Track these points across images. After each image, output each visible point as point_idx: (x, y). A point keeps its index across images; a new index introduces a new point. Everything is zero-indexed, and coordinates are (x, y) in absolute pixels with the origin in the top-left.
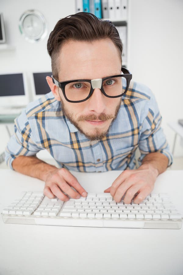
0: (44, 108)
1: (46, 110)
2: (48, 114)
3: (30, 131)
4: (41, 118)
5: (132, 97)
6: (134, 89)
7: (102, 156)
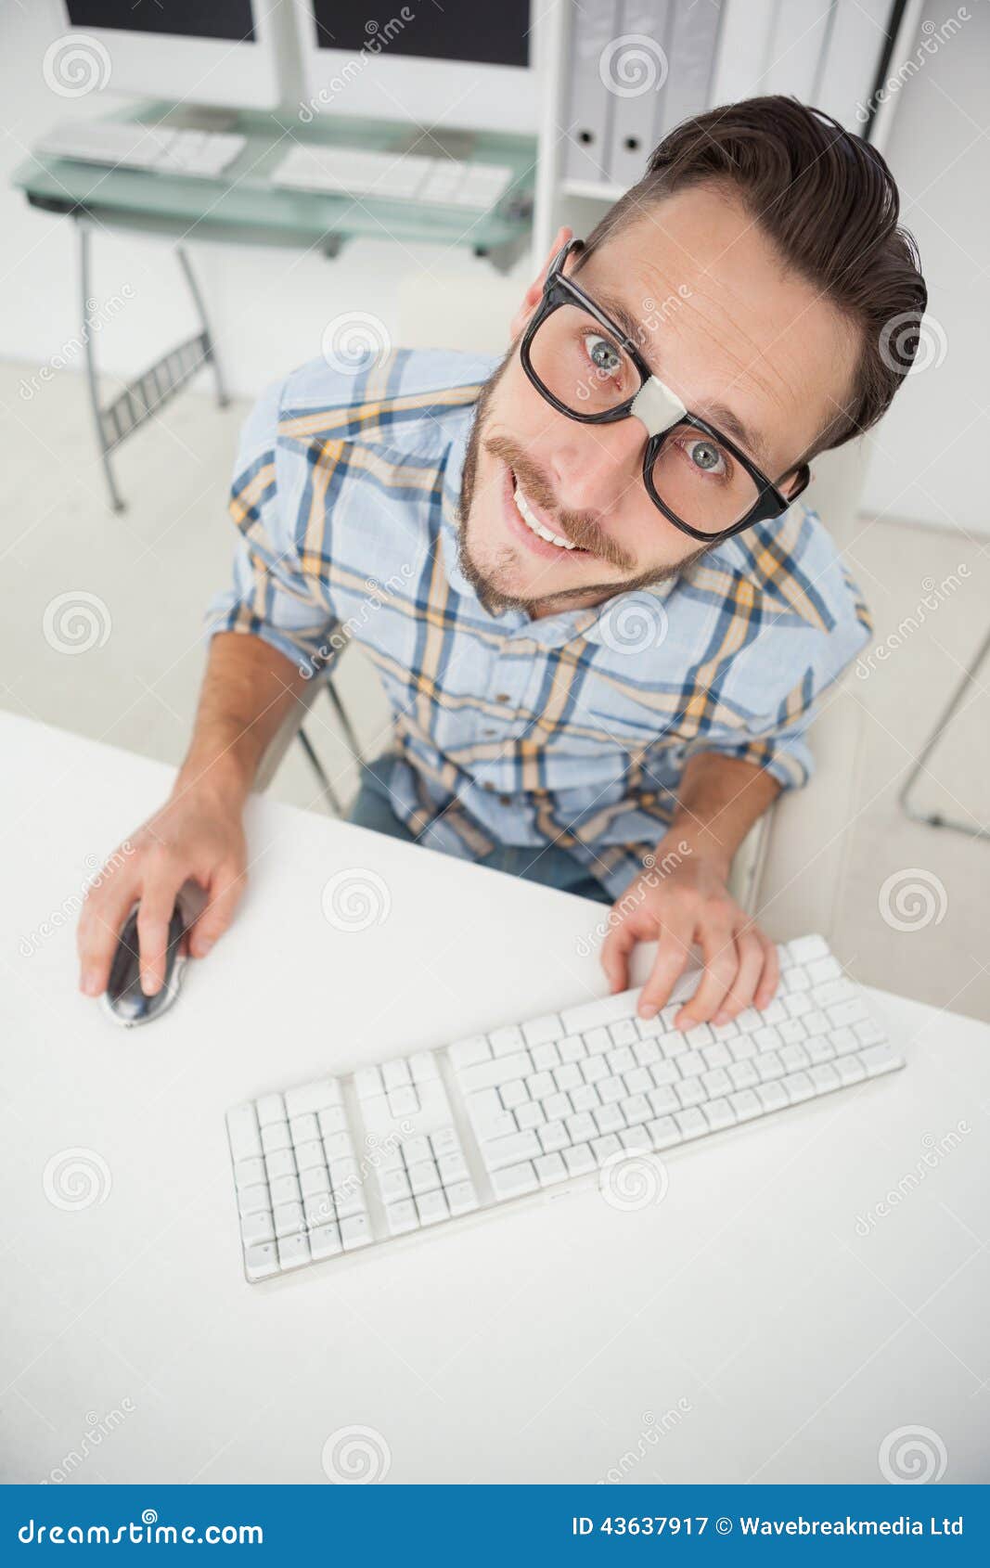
0: (355, 427)
1: (361, 444)
2: (365, 459)
3: (271, 490)
4: (332, 465)
5: (771, 587)
6: (794, 558)
7: (526, 689)
